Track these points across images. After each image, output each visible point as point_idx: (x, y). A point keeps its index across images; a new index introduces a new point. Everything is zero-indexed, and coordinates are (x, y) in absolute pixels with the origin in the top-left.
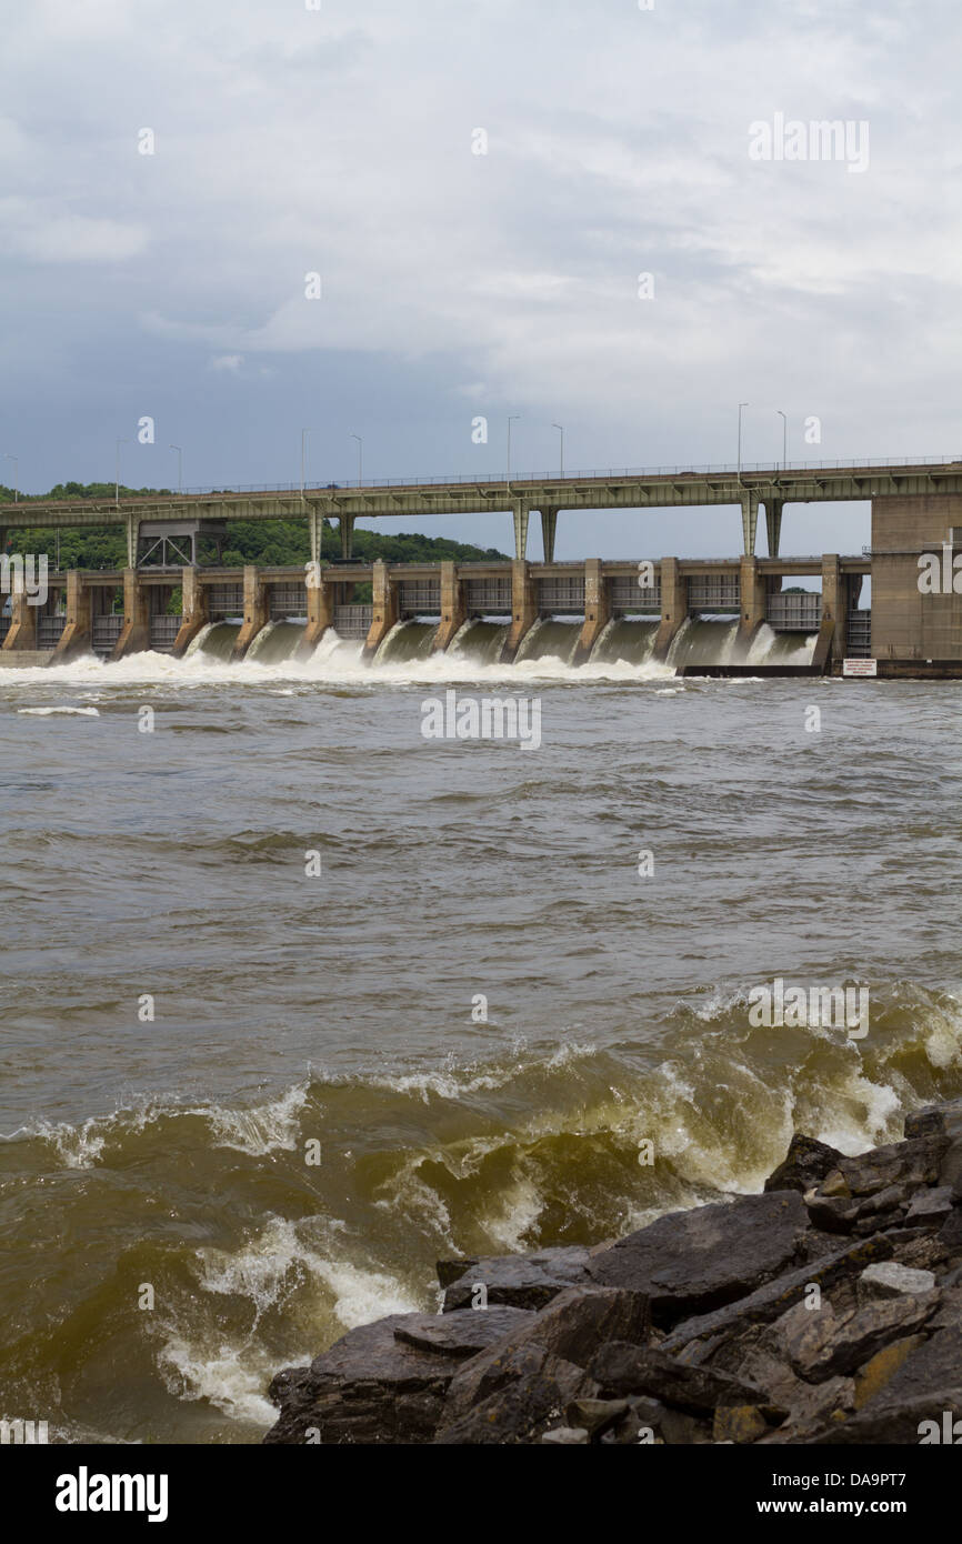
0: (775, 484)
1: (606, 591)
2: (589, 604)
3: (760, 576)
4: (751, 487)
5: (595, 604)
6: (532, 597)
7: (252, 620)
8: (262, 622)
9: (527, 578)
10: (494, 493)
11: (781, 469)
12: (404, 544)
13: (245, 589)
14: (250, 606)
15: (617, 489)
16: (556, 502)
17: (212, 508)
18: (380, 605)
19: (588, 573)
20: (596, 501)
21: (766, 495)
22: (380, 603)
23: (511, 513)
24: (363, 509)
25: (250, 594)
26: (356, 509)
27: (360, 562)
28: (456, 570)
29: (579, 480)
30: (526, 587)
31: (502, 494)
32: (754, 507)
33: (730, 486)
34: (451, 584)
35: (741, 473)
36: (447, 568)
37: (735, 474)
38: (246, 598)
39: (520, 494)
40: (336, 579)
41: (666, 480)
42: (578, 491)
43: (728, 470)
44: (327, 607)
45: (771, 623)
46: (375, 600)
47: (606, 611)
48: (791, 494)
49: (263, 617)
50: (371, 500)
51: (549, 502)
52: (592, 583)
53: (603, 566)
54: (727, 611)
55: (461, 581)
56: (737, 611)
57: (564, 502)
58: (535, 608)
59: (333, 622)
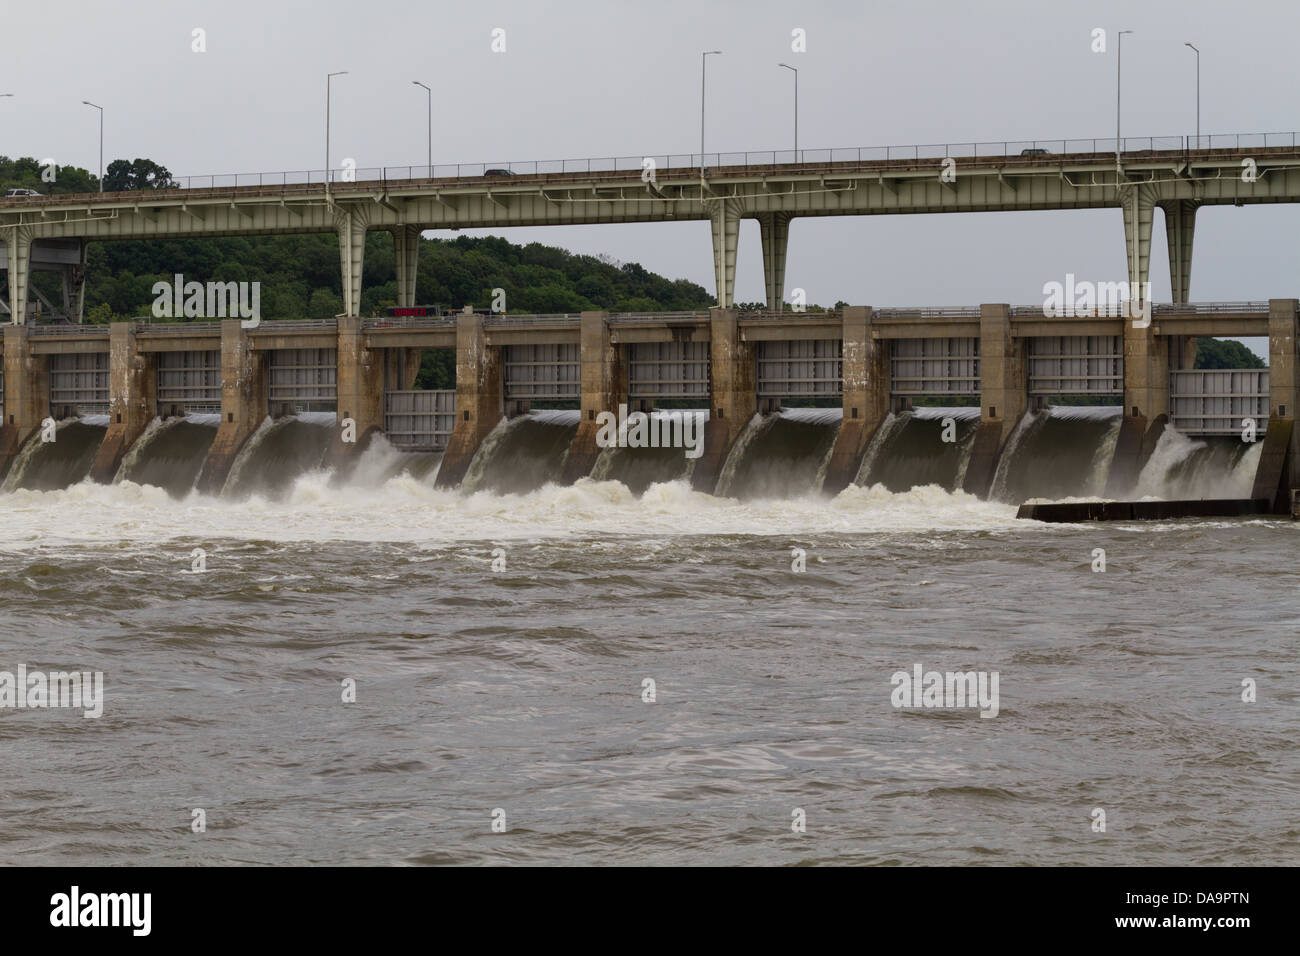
0: (1184, 173)
1: (880, 363)
2: (850, 388)
3: (1158, 338)
4: (1140, 178)
5: (861, 387)
6: (746, 376)
7: (236, 418)
8: (254, 421)
9: (737, 341)
10: (676, 188)
11: (1193, 147)
12: (470, 256)
13: (224, 359)
14: (231, 392)
15: (898, 181)
16: (789, 206)
17: (162, 216)
18: (468, 389)
19: (847, 332)
20: (861, 204)
21: (1168, 194)
22: (470, 387)
23: (708, 223)
24: (438, 218)
25: (232, 370)
26: (425, 218)
27: (431, 312)
28: (609, 328)
29: (830, 167)
30: (735, 358)
31: (691, 190)
32: (1146, 215)
33: (1103, 176)
34: (598, 354)
35: (1123, 154)
36: (592, 321)
37: (1113, 155)
38: (224, 378)
39: (724, 189)
40: (388, 343)
41: (989, 167)
42: (829, 185)
43: (1100, 149)
44: (370, 392)
45: (1178, 422)
46: (460, 380)
47: (881, 401)
48: (1212, 192)
49: (255, 410)
50: (454, 201)
51: (776, 206)
52: (856, 349)
53: (875, 320)
54: (1100, 401)
55: (617, 346)
56: (1119, 400)
57: (803, 205)
58: (752, 395)
59: (380, 422)
